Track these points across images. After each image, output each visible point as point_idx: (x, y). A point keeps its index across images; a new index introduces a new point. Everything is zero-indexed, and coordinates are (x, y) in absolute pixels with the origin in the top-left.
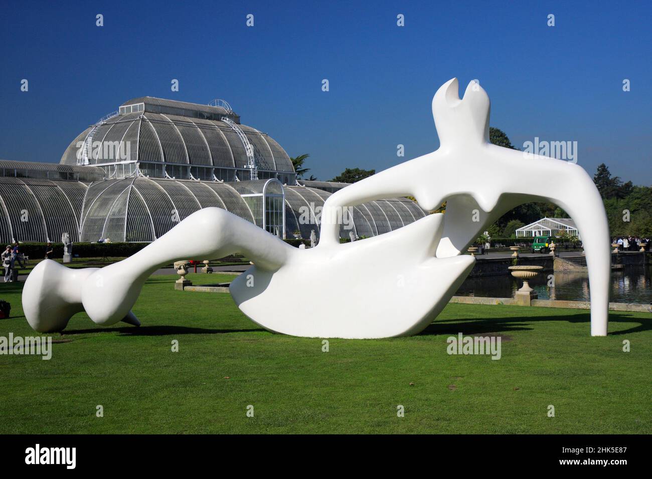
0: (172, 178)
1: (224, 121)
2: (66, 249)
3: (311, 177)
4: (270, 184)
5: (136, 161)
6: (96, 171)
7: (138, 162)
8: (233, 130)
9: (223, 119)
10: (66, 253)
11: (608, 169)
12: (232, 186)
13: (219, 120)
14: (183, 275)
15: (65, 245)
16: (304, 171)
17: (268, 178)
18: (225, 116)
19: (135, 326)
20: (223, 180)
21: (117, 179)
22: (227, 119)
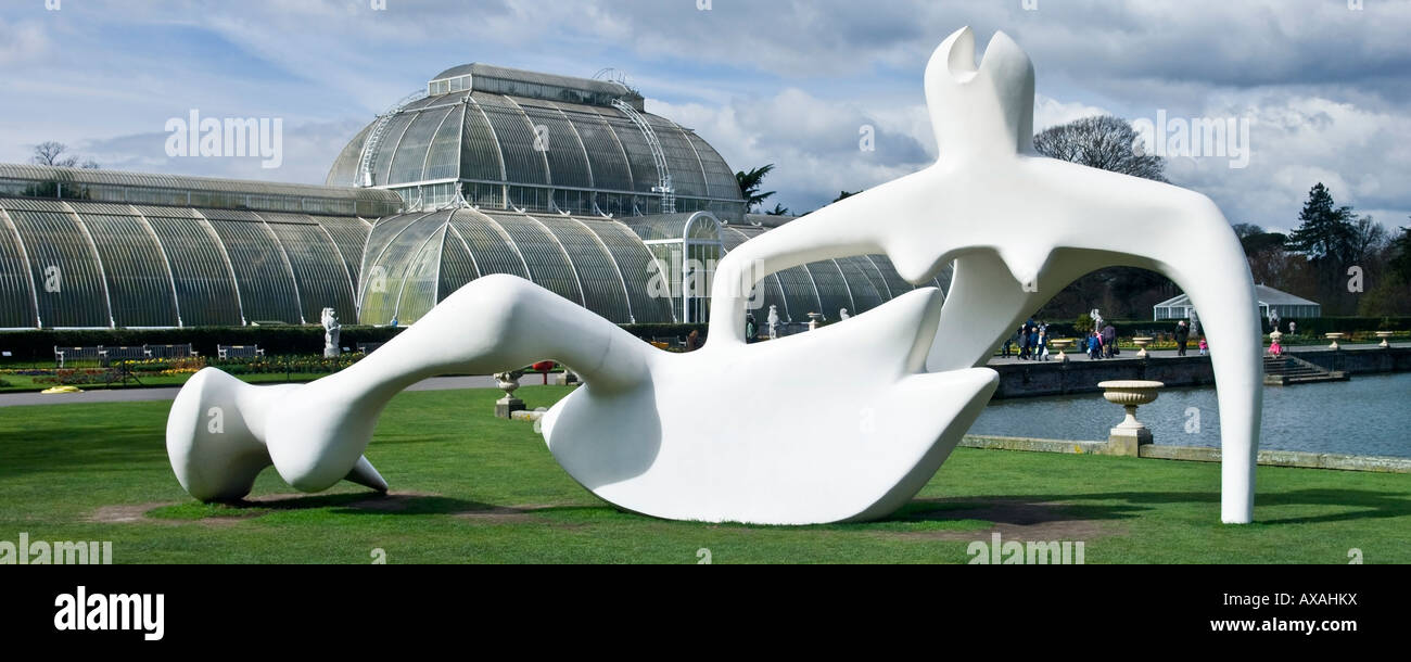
0: (520, 209)
1: (617, 106)
2: (328, 337)
3: (777, 208)
4: (696, 222)
5: (457, 179)
6: (388, 198)
7: (459, 182)
8: (632, 122)
9: (615, 102)
10: (329, 346)
11: (1329, 193)
12: (629, 225)
13: (607, 106)
14: (509, 390)
15: (328, 330)
16: (765, 196)
17: (693, 210)
18: (617, 97)
19: (372, 490)
20: (611, 215)
21: (425, 210)
22: (622, 103)
